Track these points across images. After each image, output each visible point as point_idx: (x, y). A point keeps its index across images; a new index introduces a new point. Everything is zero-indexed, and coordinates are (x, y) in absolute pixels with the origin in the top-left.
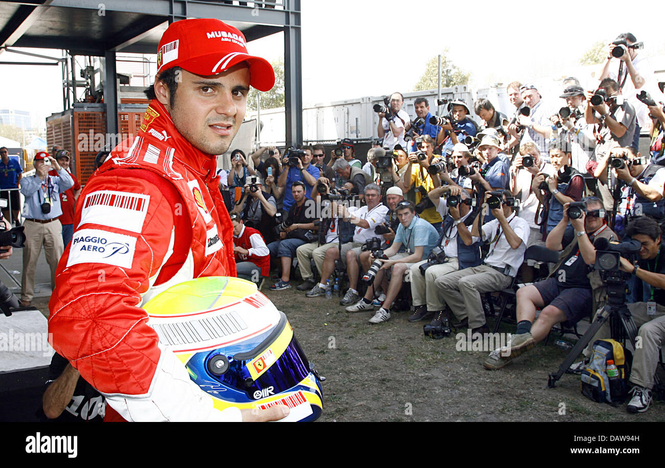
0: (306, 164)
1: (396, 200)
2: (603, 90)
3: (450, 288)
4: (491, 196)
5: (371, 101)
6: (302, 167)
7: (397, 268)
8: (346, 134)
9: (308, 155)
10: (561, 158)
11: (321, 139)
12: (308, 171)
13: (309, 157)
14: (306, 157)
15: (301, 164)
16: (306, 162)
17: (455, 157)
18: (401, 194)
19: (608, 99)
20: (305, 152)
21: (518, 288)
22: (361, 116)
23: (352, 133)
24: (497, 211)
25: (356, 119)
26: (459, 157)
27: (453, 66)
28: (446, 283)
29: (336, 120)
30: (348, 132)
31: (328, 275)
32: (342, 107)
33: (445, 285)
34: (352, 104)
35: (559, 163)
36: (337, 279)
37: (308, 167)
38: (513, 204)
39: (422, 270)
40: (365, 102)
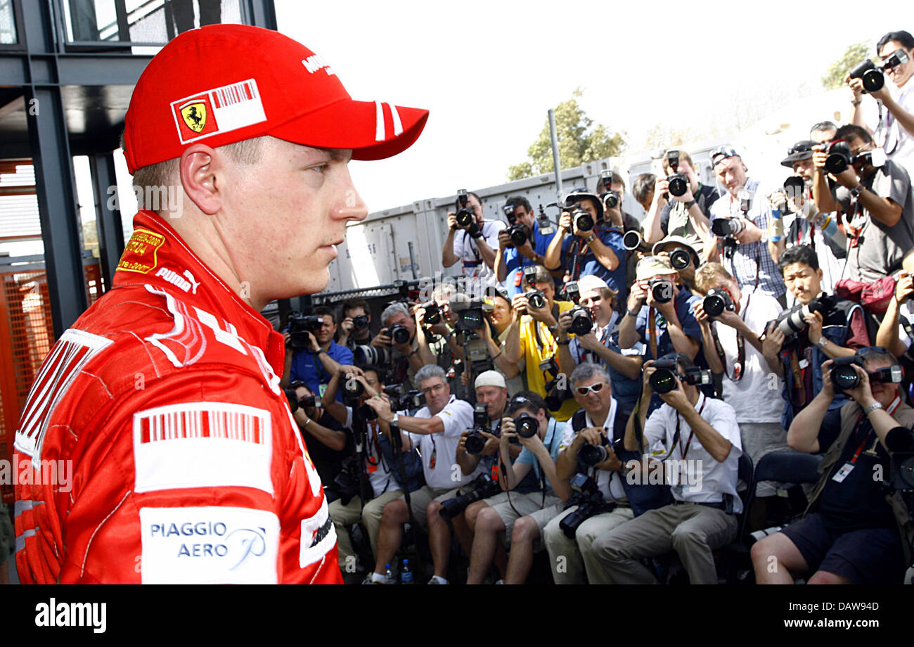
0: (325, 343)
1: (494, 397)
2: (842, 144)
3: (624, 556)
4: (654, 369)
5: (433, 208)
6: (318, 349)
7: (521, 527)
8: (394, 274)
9: (327, 325)
10: (809, 278)
11: (347, 290)
12: (331, 354)
13: (329, 329)
14: (324, 328)
15: (315, 343)
16: (325, 339)
17: (586, 301)
18: (503, 385)
19: (855, 159)
20: (320, 320)
21: (754, 540)
22: (417, 238)
23: (404, 270)
24: (671, 395)
25: (409, 244)
26: (594, 299)
27: (586, 119)
28: (617, 549)
29: (373, 249)
30: (395, 270)
31: (388, 554)
32: (379, 223)
33: (614, 552)
34: (399, 216)
35: (806, 288)
36: (405, 561)
37: (329, 348)
38: (700, 380)
39: (568, 529)
40: (422, 209)
